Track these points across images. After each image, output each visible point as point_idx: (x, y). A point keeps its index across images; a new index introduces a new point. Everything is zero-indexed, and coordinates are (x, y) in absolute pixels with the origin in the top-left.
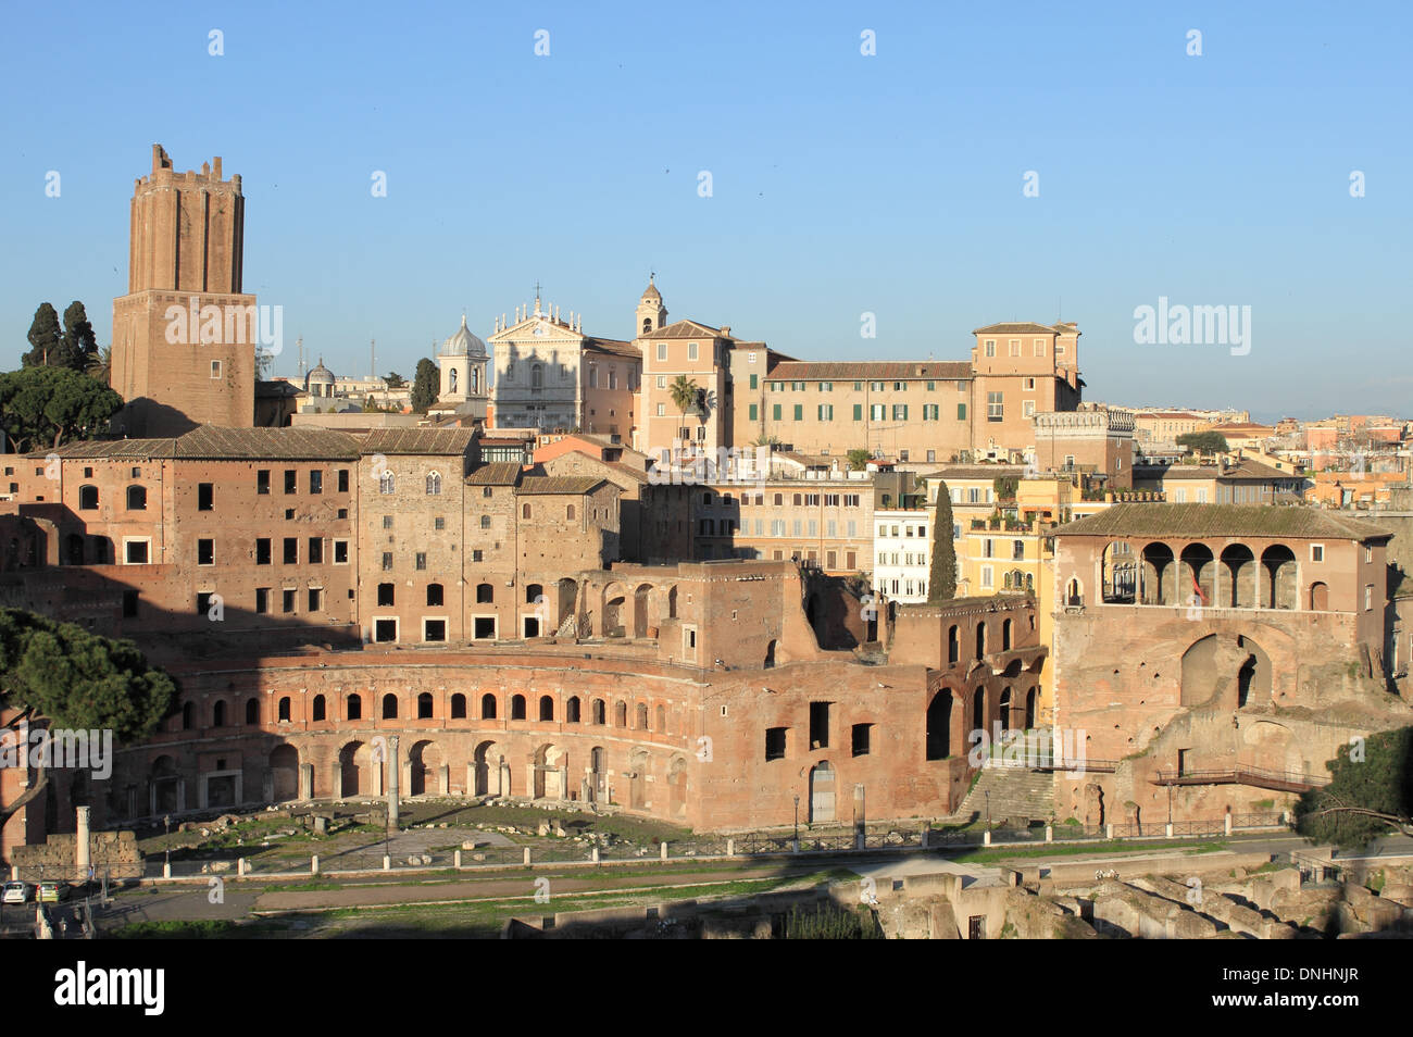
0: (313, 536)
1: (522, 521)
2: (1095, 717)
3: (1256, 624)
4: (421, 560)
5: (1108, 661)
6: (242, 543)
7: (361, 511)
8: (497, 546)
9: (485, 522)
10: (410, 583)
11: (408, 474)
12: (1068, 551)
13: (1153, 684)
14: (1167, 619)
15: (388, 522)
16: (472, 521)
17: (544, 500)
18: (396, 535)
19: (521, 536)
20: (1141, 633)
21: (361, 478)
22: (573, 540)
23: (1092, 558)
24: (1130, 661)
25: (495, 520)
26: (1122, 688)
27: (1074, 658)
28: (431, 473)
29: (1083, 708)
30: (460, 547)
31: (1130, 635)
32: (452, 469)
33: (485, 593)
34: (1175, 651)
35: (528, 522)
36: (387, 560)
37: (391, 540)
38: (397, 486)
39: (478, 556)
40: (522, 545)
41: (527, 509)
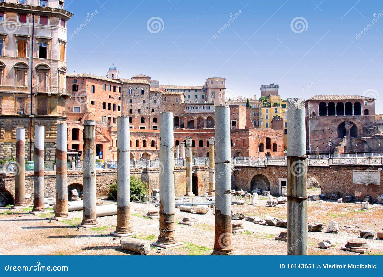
0: (114, 103)
1: (164, 102)
2: (319, 141)
3: (353, 119)
4: (139, 111)
5: (321, 128)
6: (100, 103)
7: (124, 98)
8: (158, 108)
9: (155, 102)
10: (136, 117)
11: (136, 89)
12: (311, 104)
13: (331, 133)
14: (334, 119)
15: (131, 101)
16: (152, 101)
17: (169, 97)
18: (133, 104)
19: (164, 106)
20: (329, 122)
21: (124, 89)
22: (177, 107)
23: (317, 105)
24: (326, 128)
25: (157, 101)
26: (325, 134)
27: (314, 128)
28: (141, 89)
29: (316, 139)
30: (149, 108)
31: (326, 122)
32: (147, 88)
33: (155, 120)
34: (336, 126)
35: (166, 102)
36: (131, 111)
37: (132, 106)
38: (133, 92)
39: (153, 110)
40: (164, 108)
41: (165, 98)
